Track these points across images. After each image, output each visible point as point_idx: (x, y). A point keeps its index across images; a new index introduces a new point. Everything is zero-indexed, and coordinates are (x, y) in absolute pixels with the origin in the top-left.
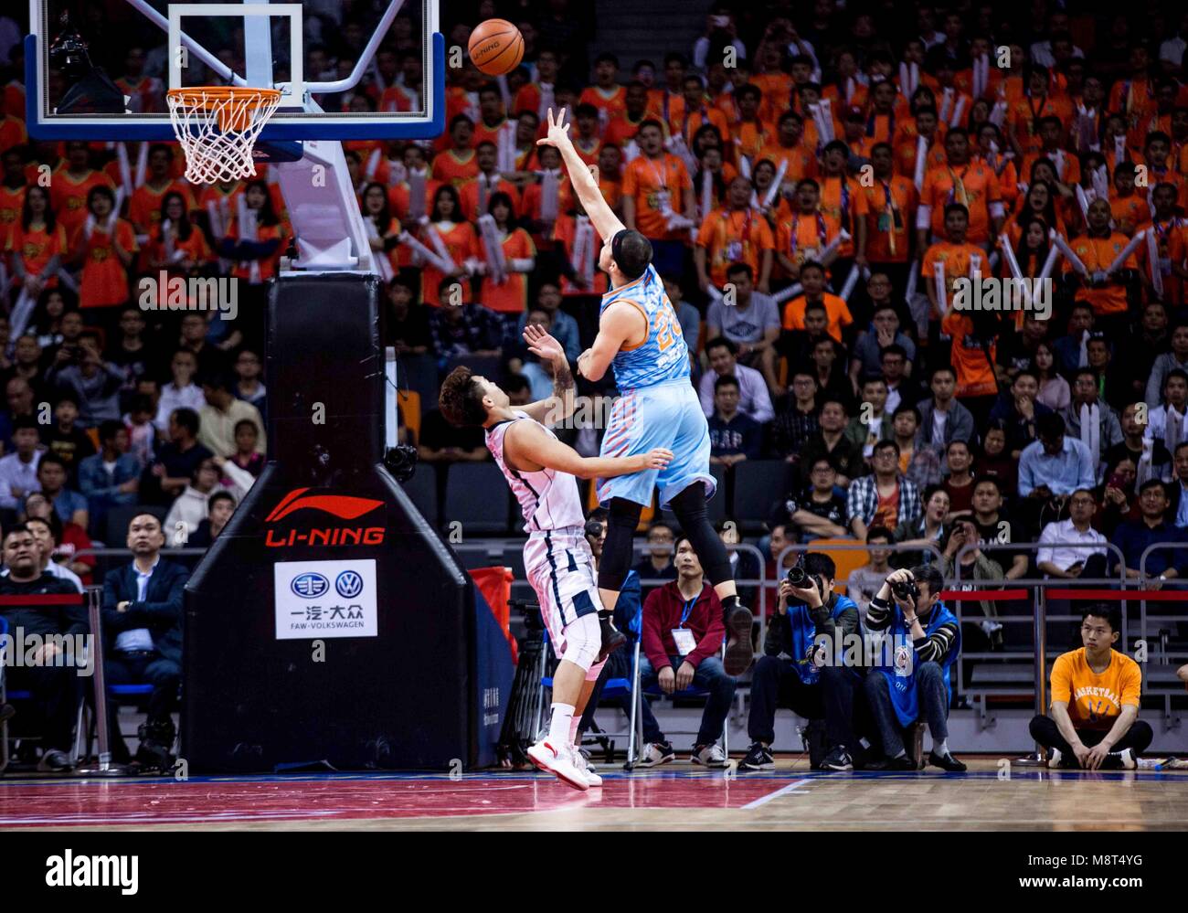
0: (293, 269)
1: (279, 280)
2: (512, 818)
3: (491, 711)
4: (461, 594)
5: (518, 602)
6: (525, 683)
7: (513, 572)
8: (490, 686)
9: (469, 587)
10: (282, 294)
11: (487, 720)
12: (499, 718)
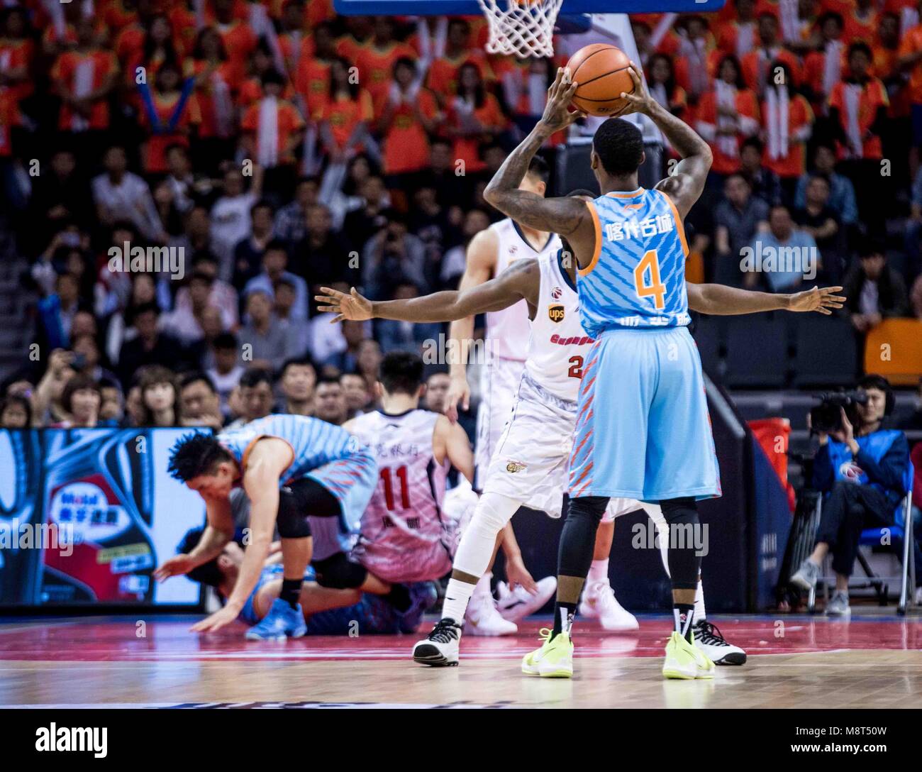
0: (582, 136)
1: (569, 147)
2: (786, 659)
3: (769, 556)
4: (741, 445)
5: (795, 452)
6: (802, 530)
7: (791, 424)
8: (769, 532)
9: (748, 440)
10: (571, 160)
11: (766, 565)
12: (778, 561)
